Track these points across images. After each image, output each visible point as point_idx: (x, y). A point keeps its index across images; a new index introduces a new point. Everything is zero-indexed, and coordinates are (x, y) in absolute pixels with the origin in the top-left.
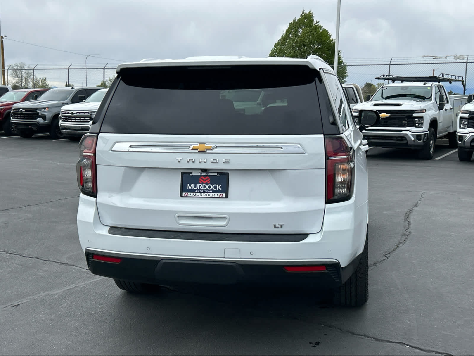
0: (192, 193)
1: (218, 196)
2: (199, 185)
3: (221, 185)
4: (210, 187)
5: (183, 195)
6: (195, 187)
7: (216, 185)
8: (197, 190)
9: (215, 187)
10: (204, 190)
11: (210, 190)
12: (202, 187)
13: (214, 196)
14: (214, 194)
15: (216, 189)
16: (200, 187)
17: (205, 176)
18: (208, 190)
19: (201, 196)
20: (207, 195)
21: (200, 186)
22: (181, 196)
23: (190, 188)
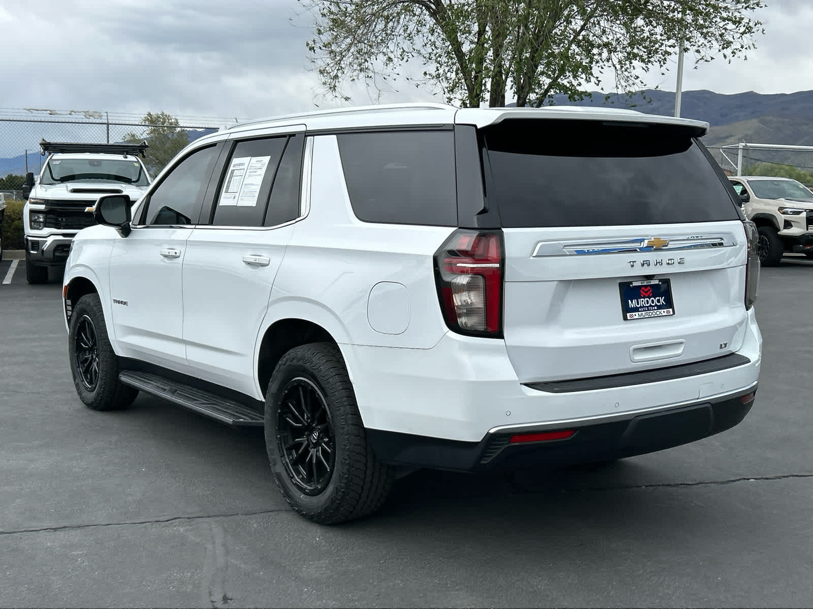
0: (637, 313)
1: (665, 314)
2: (641, 299)
3: (663, 298)
4: (653, 302)
5: (629, 318)
6: (638, 304)
7: (658, 298)
8: (641, 307)
9: (659, 301)
10: (647, 307)
11: (654, 306)
12: (645, 303)
13: (661, 315)
14: (660, 311)
15: (659, 304)
16: (643, 303)
17: (646, 286)
18: (652, 306)
19: (647, 316)
20: (654, 313)
21: (643, 301)
22: (625, 318)
23: (633, 306)
